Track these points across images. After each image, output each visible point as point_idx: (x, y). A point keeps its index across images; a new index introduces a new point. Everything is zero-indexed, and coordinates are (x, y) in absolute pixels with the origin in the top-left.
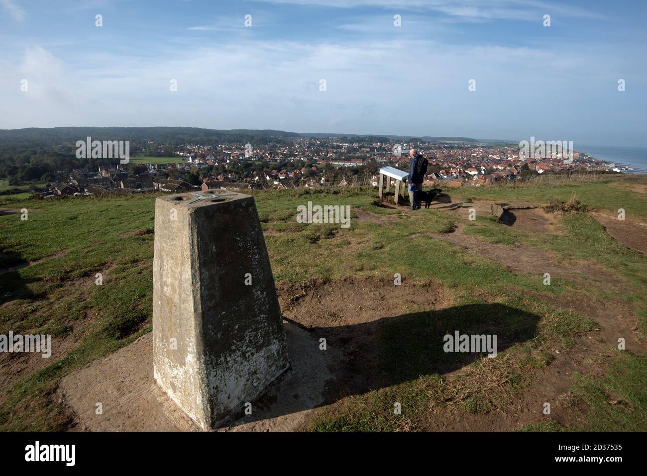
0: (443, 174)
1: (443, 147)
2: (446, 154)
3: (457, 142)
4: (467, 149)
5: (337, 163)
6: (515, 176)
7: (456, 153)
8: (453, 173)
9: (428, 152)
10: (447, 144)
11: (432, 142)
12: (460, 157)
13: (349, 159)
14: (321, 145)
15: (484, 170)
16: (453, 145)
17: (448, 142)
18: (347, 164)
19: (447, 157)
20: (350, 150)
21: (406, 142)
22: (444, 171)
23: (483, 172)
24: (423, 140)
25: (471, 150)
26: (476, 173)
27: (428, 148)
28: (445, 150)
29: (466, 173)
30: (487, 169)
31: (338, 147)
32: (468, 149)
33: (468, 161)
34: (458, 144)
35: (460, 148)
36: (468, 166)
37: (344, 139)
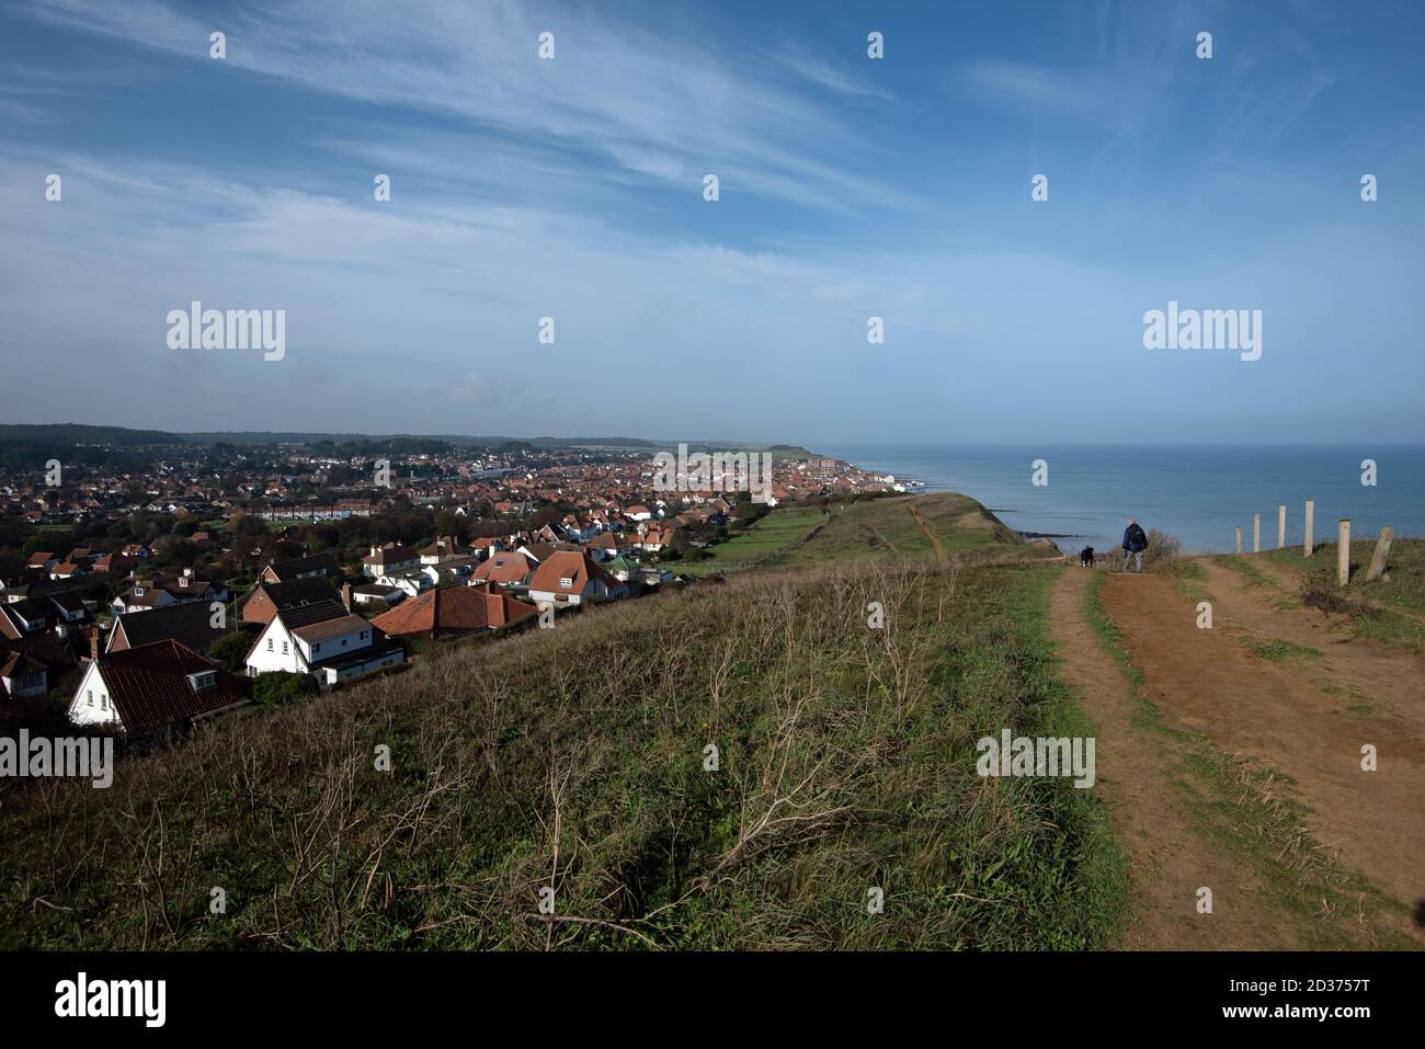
0: (571, 524)
1: (580, 461)
2: (587, 474)
3: (611, 448)
4: (632, 461)
5: (290, 515)
6: (726, 516)
7: (608, 472)
8: (596, 522)
9: (546, 471)
10: (589, 453)
11: (558, 449)
12: (618, 481)
13: (328, 501)
14: (249, 466)
15: (663, 508)
16: (602, 455)
17: (592, 448)
18: (323, 515)
19: (590, 483)
20: (337, 475)
21: (493, 452)
22: (572, 517)
23: (661, 512)
24: (535, 445)
25: (639, 465)
26: (647, 515)
27: (547, 464)
28: (586, 466)
29: (626, 518)
30: (669, 506)
31: (303, 469)
32: (632, 463)
33: (634, 489)
34: (614, 453)
35: (617, 461)
36: (634, 500)
37: (324, 446)
